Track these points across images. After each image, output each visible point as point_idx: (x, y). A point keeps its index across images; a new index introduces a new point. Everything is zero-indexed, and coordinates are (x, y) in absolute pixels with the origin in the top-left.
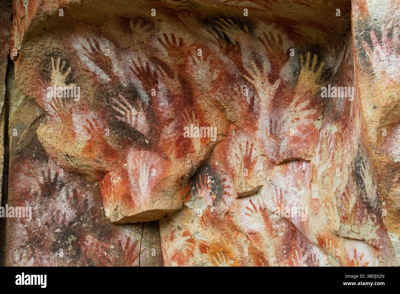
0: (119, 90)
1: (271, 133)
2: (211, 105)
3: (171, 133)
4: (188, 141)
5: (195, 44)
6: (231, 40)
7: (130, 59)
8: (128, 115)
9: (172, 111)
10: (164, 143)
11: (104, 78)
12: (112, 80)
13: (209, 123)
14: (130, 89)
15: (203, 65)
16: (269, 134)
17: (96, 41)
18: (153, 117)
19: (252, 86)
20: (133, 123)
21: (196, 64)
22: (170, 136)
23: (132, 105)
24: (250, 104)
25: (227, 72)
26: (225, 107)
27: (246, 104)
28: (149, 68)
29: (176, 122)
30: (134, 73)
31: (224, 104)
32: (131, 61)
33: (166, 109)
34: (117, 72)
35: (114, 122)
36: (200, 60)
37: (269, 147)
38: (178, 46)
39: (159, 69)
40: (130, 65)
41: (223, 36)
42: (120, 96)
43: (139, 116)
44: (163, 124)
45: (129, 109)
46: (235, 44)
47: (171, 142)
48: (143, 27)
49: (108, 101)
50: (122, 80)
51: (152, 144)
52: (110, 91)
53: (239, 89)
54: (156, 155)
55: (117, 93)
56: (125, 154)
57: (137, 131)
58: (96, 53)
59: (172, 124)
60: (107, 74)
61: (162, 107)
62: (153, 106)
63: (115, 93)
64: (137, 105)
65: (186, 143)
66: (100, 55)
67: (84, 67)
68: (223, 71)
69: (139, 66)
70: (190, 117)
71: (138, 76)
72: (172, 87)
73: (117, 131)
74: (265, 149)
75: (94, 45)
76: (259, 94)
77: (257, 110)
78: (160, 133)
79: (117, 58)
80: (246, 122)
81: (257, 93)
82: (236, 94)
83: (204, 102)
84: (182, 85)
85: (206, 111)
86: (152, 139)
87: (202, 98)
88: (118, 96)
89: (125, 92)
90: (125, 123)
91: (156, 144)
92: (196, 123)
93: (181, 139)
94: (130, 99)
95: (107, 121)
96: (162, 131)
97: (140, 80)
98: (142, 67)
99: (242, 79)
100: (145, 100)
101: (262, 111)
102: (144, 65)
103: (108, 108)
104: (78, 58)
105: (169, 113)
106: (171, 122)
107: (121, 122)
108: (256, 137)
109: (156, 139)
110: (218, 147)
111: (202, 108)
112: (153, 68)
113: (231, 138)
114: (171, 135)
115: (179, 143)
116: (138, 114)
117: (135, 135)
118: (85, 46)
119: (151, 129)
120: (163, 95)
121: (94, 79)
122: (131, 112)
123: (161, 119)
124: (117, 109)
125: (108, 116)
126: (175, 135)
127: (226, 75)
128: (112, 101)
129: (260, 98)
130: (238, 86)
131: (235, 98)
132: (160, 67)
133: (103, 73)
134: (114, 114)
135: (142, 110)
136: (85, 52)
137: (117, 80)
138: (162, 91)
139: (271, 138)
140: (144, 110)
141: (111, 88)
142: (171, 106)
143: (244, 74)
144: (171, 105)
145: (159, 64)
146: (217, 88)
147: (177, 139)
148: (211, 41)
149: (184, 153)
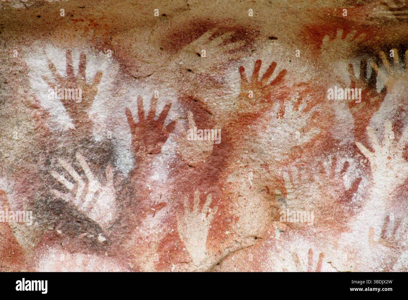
0: (80, 146)
1: (382, 237)
2: (253, 187)
3: (154, 228)
4: (178, 243)
5: (308, 84)
6: (377, 84)
7: (134, 96)
8: (79, 190)
9: (169, 191)
10: (138, 243)
11: (62, 123)
12: (76, 127)
13: (238, 215)
14: (104, 146)
15: (296, 119)
16: (377, 238)
17: (85, 57)
18: (131, 198)
19: (366, 161)
20: (85, 204)
21: (282, 116)
22: (151, 232)
23: (95, 173)
24: (350, 190)
25: (331, 134)
26: (288, 191)
27: (338, 188)
28: (167, 115)
29: (168, 210)
30: (130, 119)
31: (292, 186)
32: (135, 99)
33: (160, 186)
34: (95, 115)
35: (41, 200)
36: (297, 110)
37: (372, 259)
38: (268, 83)
39: (186, 118)
40: (129, 105)
41: (369, 77)
42: (78, 156)
43: (101, 194)
44: (146, 211)
45: (86, 180)
46: (379, 91)
47: (150, 242)
48: (225, 44)
49: (48, 163)
50: (97, 129)
51: (112, 243)
52: (61, 146)
53: (334, 164)
54: (112, 263)
55: (76, 150)
56: (35, 258)
57: (87, 220)
58: (71, 78)
59: (161, 214)
60: (72, 117)
61: (155, 181)
62: (137, 179)
63: (70, 151)
64: (104, 175)
65: (175, 246)
66: (78, 81)
67: (31, 98)
68: (324, 132)
69: (147, 108)
70: (200, 204)
71: (133, 126)
72: (192, 150)
73: (40, 216)
74: (358, 262)
75: (76, 64)
76: (373, 174)
77: (361, 199)
78: (136, 226)
79: (111, 90)
80: (325, 218)
81: (370, 173)
82: (322, 172)
83: (243, 180)
84: (214, 148)
85: (240, 196)
86: (115, 235)
87: (242, 174)
88: (73, 155)
89: (91, 150)
90: (67, 203)
91: (121, 243)
92: (208, 214)
93: (167, 240)
94: (95, 163)
95: (28, 198)
96: (140, 223)
97: (133, 133)
98: (152, 112)
99: (350, 149)
100: (122, 167)
101: (372, 201)
102: (160, 109)
103: (41, 175)
104: (26, 83)
105: (163, 193)
106: (160, 209)
107: (60, 202)
108: (339, 242)
109: (123, 236)
110: (238, 256)
111: (235, 190)
112: (173, 115)
113: (274, 244)
114: (154, 231)
115: (163, 246)
116: (102, 191)
117: (79, 227)
118: (55, 64)
119: (120, 217)
120: (165, 162)
121: (40, 122)
122: (87, 186)
123: (146, 202)
124: (61, 178)
125: (33, 189)
126: (160, 231)
127: (324, 140)
128: (56, 162)
129: (374, 181)
130: (334, 159)
131: (317, 178)
132: (191, 115)
133: (64, 114)
134: (49, 186)
135: (110, 183)
136: (49, 74)
137: (88, 128)
138: (164, 156)
139: (380, 246)
140: (116, 184)
141: (67, 141)
142: (171, 182)
143: (359, 140)
144: (173, 180)
145: (192, 110)
146: (294, 159)
147: (162, 238)
148: (339, 82)
149: (167, 262)
